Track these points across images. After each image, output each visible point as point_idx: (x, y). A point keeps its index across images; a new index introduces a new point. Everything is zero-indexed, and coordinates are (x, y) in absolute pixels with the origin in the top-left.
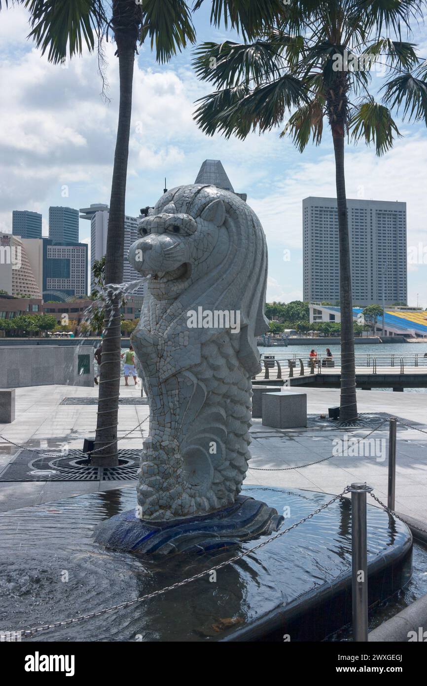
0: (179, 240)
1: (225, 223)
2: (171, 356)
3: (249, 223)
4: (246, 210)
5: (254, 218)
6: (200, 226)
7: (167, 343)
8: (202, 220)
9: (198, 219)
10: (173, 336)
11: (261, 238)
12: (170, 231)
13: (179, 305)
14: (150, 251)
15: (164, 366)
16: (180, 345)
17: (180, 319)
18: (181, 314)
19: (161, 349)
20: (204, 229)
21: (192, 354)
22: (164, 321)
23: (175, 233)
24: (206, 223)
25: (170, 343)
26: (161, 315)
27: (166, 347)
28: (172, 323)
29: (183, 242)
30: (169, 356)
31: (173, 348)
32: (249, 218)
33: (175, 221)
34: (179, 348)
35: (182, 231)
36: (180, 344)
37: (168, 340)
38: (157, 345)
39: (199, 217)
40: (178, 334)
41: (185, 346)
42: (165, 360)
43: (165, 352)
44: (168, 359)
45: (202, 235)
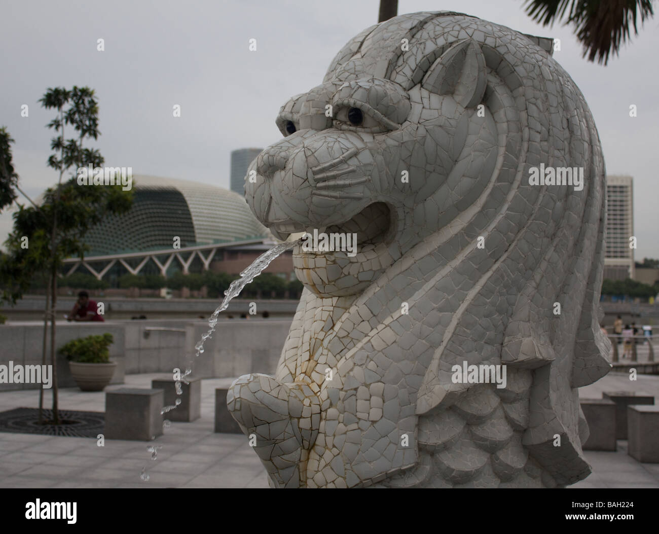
0: (360, 145)
1: (486, 98)
2: (334, 446)
3: (553, 101)
4: (543, 67)
5: (568, 88)
6: (417, 108)
7: (326, 410)
8: (425, 93)
9: (415, 93)
10: (342, 394)
11: (587, 138)
12: (341, 122)
13: (365, 311)
14: (283, 173)
15: (317, 472)
16: (359, 419)
17: (362, 348)
18: (366, 335)
19: (308, 427)
20: (426, 114)
21: (390, 442)
22: (325, 352)
23: (352, 128)
24: (435, 99)
25: (332, 412)
26: (321, 335)
27: (323, 423)
28: (343, 360)
29: (370, 150)
30: (330, 446)
31: (341, 425)
32: (551, 87)
33: (351, 96)
34: (355, 426)
35: (368, 121)
36: (359, 415)
37: (328, 402)
38: (299, 418)
39: (419, 85)
40: (356, 389)
41: (373, 422)
42: (321, 456)
43: (321, 437)
44: (328, 455)
45: (422, 131)
